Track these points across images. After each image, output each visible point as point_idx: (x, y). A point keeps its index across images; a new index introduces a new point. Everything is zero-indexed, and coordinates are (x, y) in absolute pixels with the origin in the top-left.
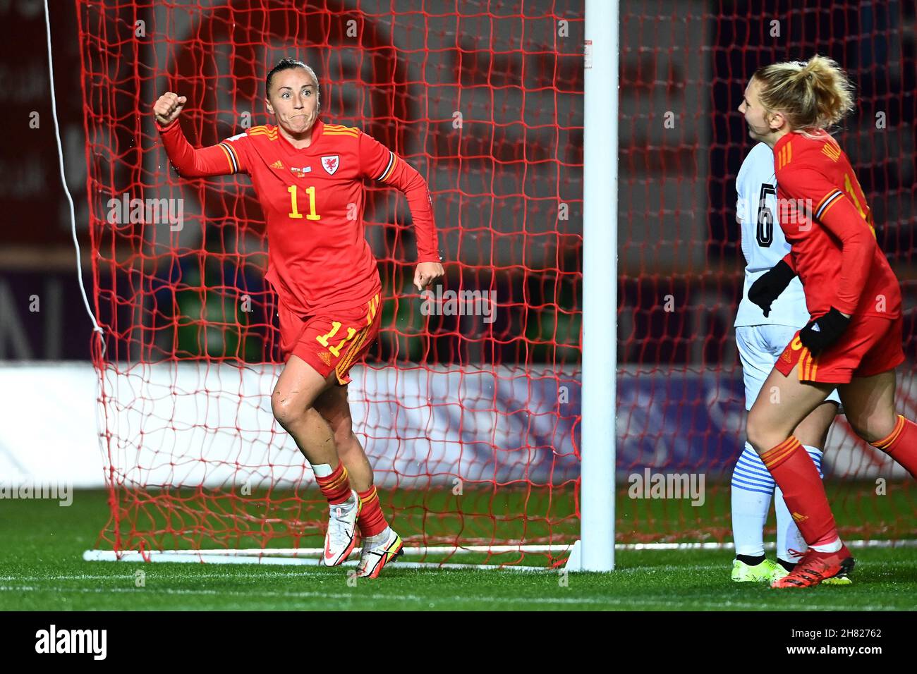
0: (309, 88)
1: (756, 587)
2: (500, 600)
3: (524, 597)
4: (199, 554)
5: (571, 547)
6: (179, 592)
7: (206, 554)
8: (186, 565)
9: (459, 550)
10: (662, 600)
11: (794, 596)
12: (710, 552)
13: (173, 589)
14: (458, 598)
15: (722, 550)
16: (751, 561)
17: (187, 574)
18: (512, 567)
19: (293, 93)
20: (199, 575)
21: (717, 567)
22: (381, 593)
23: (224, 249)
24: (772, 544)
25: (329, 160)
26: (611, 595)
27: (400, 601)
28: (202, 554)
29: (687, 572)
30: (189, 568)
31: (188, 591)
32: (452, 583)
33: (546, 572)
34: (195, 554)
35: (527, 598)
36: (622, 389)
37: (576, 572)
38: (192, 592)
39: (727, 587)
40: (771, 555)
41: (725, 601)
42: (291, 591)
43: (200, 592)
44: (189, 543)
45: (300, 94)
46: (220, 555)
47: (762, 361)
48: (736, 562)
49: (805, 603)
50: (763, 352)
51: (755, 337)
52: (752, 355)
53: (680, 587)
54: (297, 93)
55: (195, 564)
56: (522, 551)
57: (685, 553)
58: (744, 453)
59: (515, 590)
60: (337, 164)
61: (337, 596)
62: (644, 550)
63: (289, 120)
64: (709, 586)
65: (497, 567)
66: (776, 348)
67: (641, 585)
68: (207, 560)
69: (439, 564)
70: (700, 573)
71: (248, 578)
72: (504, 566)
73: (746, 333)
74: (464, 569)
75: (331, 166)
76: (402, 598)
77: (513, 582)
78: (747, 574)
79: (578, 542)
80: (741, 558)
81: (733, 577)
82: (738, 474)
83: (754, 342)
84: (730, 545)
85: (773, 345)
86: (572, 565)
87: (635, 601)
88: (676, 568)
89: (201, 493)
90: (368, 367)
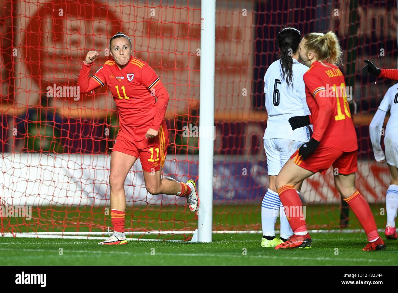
0: (126, 46)
1: (272, 249)
2: (164, 254)
3: (174, 253)
4: (37, 234)
5: (194, 232)
6: (28, 250)
7: (40, 234)
8: (31, 238)
9: (147, 233)
10: (232, 255)
11: (287, 253)
12: (252, 234)
13: (25, 249)
14: (146, 253)
15: (257, 234)
16: (270, 238)
17: (32, 242)
18: (169, 240)
19: (120, 49)
20: (37, 243)
21: (255, 241)
22: (114, 251)
23: (48, 106)
24: (278, 232)
25: (130, 75)
26: (211, 252)
27: (121, 254)
28: (38, 234)
29: (242, 243)
30: (32, 240)
31: (32, 250)
32: (143, 247)
33: (183, 242)
34: (35, 234)
35: (175, 253)
36: (216, 166)
37: (196, 243)
38: (34, 250)
39: (259, 249)
40: (278, 236)
41: (258, 255)
42: (75, 250)
43: (37, 250)
44: (33, 229)
45: (122, 48)
46: (46, 234)
47: (274, 154)
48: (263, 239)
49: (292, 256)
50: (275, 150)
51: (272, 144)
52: (270, 151)
53: (239, 249)
54: (121, 48)
55: (35, 238)
56: (173, 234)
57: (242, 235)
58: (267, 193)
59: (170, 250)
60: (133, 77)
61: (95, 252)
62: (224, 234)
63: (118, 60)
64: (252, 249)
65: (162, 240)
66: (280, 148)
67: (223, 248)
68: (40, 236)
69: (138, 239)
70: (248, 243)
71: (57, 244)
72: (165, 240)
73: (268, 142)
74: (149, 241)
75: (130, 78)
76: (122, 253)
77: (169, 247)
78: (268, 244)
79: (196, 230)
80: (265, 237)
81: (262, 245)
82: (264, 201)
83: (271, 146)
84: (260, 232)
85: (279, 147)
86: (194, 240)
87: (221, 255)
88: (238, 241)
89: (38, 208)
90: (108, 156)
